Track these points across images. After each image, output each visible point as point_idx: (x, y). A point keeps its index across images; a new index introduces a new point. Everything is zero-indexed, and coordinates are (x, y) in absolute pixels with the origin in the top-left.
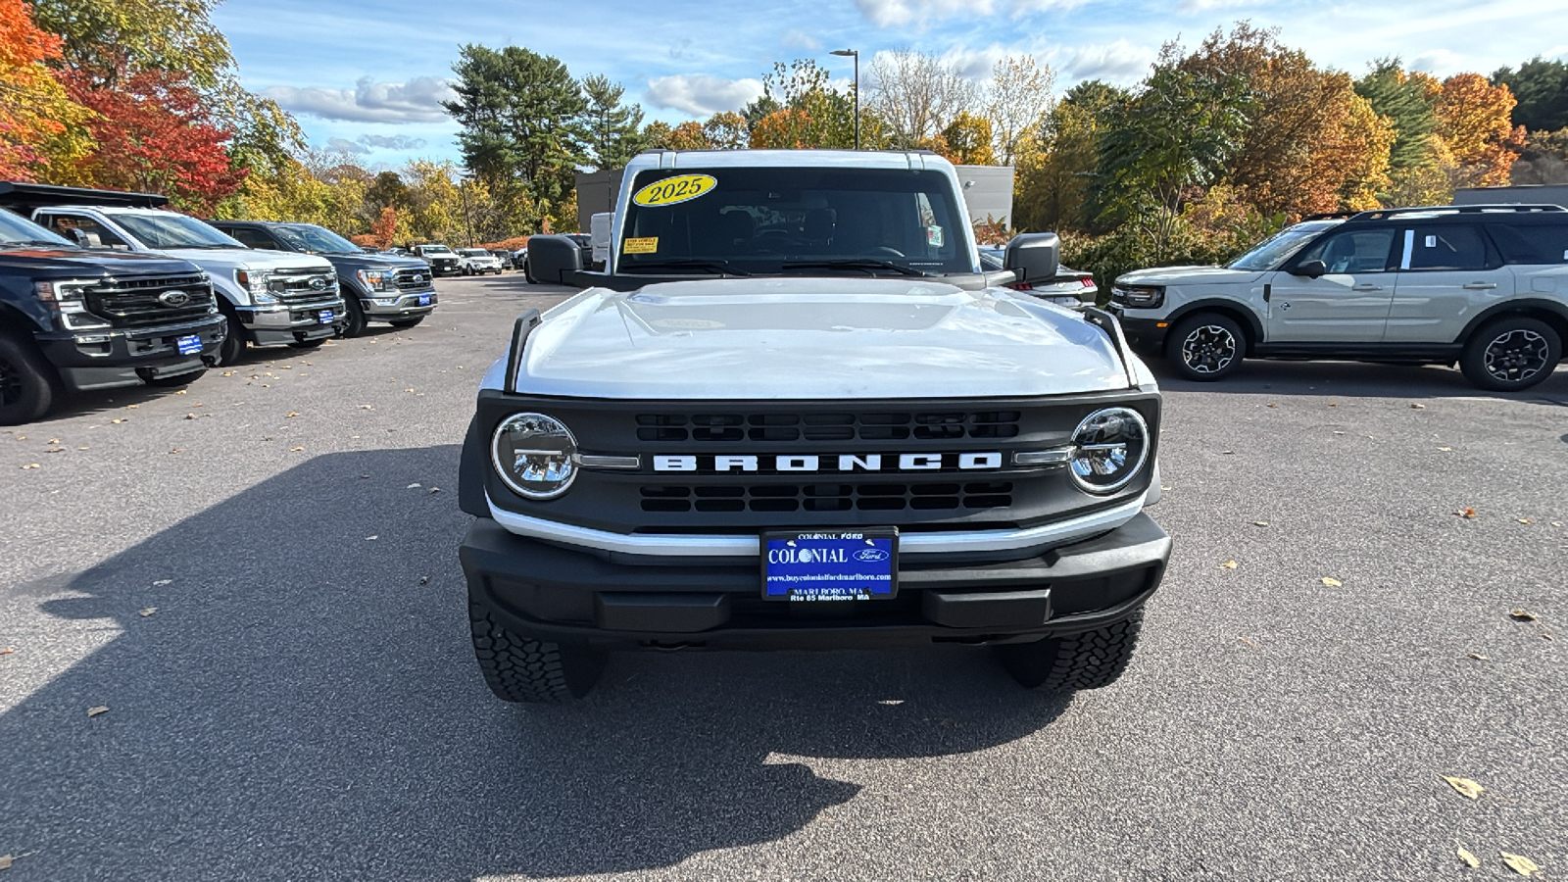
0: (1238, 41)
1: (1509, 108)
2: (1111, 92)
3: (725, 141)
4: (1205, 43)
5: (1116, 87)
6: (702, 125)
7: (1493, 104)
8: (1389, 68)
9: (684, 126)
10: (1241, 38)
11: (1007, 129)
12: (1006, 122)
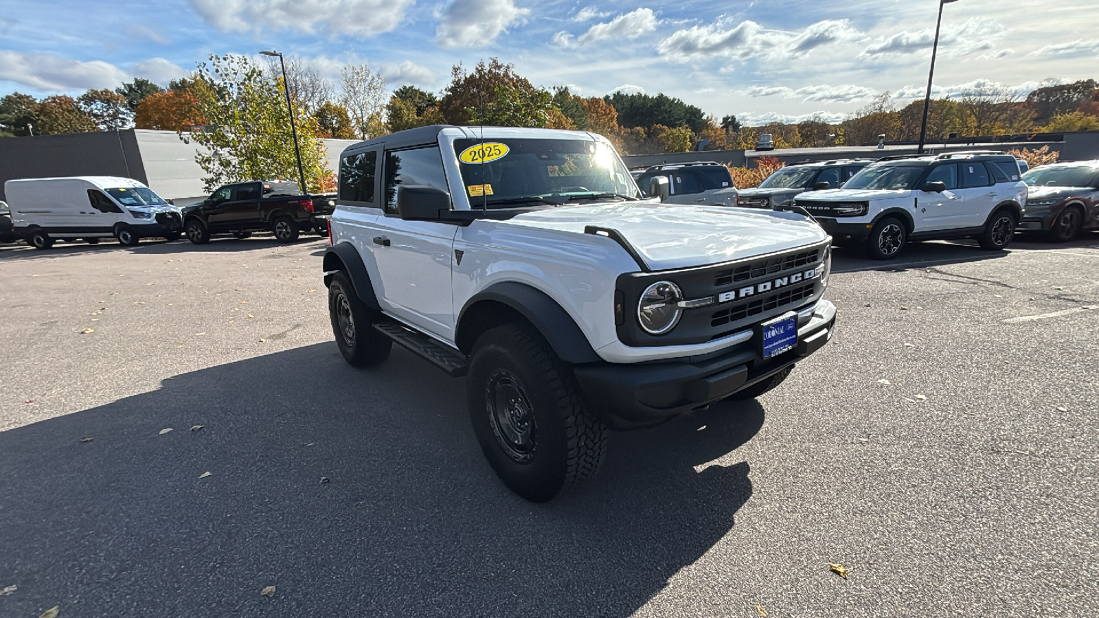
0: (493, 70)
1: (616, 116)
2: (423, 94)
3: (105, 114)
4: (477, 69)
5: (425, 91)
6: (75, 100)
7: (609, 114)
8: (564, 91)
9: (54, 98)
10: (495, 68)
11: (360, 115)
12: (358, 112)
